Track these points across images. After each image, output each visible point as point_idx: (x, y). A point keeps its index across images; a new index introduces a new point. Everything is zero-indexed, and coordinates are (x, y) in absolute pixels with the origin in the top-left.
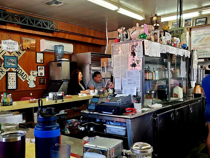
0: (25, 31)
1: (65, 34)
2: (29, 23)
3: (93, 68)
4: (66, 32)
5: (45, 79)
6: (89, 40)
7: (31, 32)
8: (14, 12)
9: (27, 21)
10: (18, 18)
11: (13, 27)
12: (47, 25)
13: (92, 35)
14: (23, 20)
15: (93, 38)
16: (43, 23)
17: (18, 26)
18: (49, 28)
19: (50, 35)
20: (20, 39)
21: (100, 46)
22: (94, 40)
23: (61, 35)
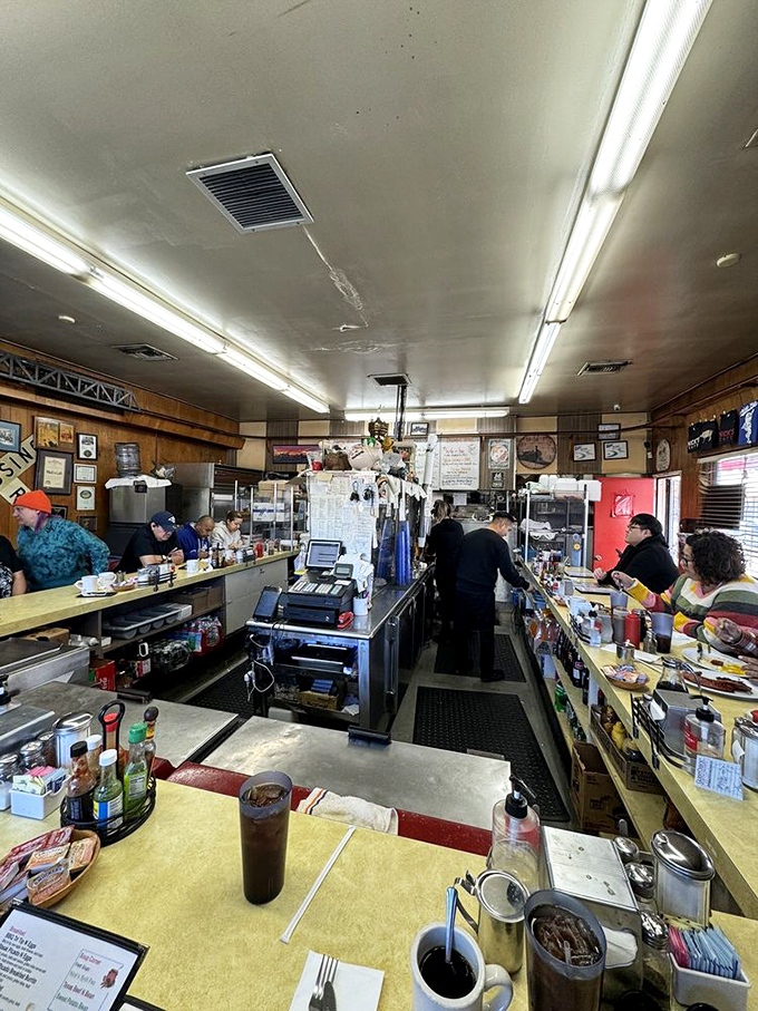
0: (49, 402)
1: (153, 419)
2: (63, 387)
3: (216, 497)
4: (155, 416)
5: (94, 517)
6: (206, 436)
7: (65, 406)
8: (17, 353)
9: (59, 381)
10: (32, 370)
11: (13, 390)
12: (112, 396)
13: (211, 425)
14: (47, 377)
15: (215, 432)
16: (101, 390)
17: (28, 388)
18: (115, 403)
19: (116, 417)
20: (30, 419)
21: (225, 448)
22: (216, 436)
23: (143, 421)
